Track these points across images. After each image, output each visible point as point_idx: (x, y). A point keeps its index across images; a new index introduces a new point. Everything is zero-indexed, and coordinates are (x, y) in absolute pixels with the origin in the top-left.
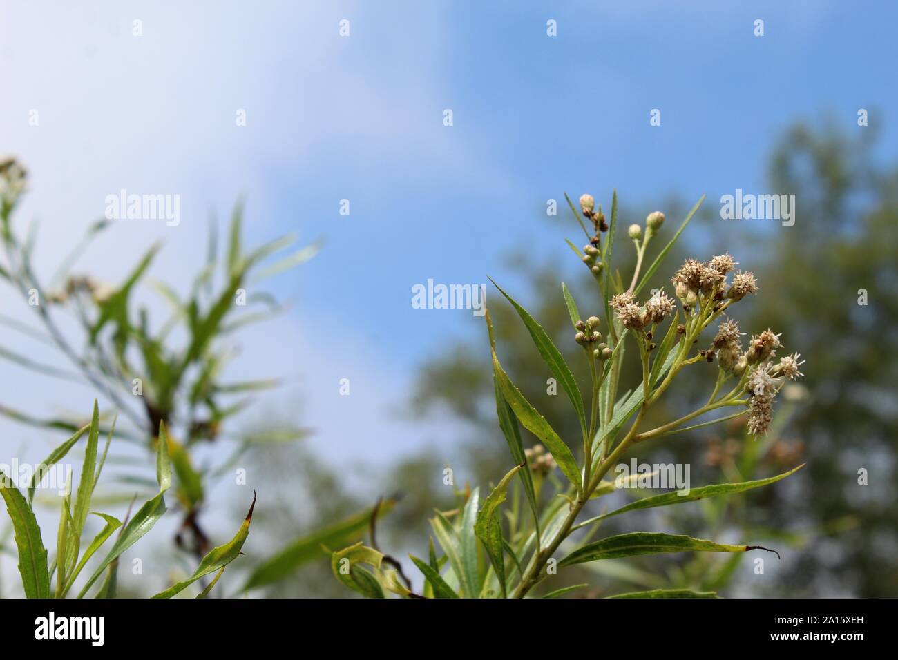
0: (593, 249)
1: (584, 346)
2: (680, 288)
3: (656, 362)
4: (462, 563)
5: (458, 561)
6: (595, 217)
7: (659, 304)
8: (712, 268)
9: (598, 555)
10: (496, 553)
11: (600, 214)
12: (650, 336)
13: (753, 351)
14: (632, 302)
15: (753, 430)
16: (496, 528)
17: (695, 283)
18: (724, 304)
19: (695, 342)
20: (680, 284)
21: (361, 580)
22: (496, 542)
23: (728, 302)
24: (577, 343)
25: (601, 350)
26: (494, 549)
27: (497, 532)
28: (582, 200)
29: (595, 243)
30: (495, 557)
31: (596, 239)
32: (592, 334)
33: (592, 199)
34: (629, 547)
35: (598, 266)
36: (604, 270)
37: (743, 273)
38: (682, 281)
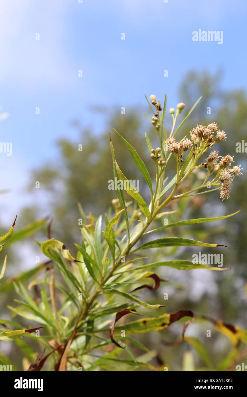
0: (156, 118)
1: (154, 160)
2: (193, 136)
3: (183, 167)
4: (95, 247)
5: (93, 246)
6: (157, 105)
7: (186, 143)
8: (208, 128)
9: (154, 246)
10: (112, 244)
11: (159, 103)
12: (181, 156)
13: (222, 164)
14: (175, 142)
15: (222, 196)
16: (113, 234)
17: (201, 135)
18: (212, 144)
19: (199, 159)
20: (194, 134)
21: (53, 253)
22: (112, 239)
23: (214, 143)
24: (151, 159)
25: (161, 162)
26: (111, 242)
27: (113, 235)
28: (151, 97)
29: (157, 116)
30: (111, 245)
31: (157, 114)
32: (158, 155)
33: (155, 97)
34: (168, 243)
35: (158, 125)
36: (160, 127)
37: (221, 131)
38: (194, 133)
